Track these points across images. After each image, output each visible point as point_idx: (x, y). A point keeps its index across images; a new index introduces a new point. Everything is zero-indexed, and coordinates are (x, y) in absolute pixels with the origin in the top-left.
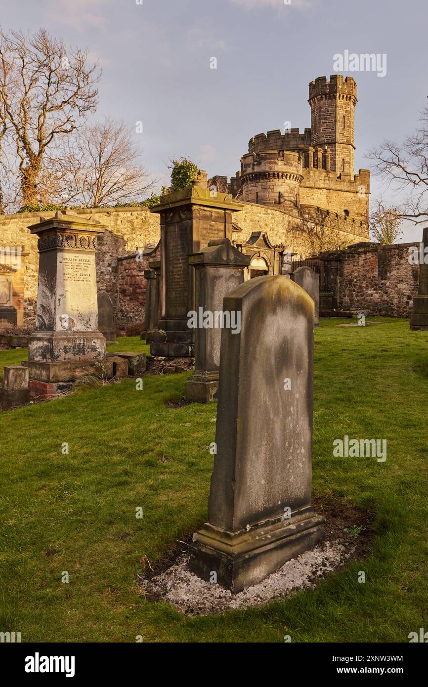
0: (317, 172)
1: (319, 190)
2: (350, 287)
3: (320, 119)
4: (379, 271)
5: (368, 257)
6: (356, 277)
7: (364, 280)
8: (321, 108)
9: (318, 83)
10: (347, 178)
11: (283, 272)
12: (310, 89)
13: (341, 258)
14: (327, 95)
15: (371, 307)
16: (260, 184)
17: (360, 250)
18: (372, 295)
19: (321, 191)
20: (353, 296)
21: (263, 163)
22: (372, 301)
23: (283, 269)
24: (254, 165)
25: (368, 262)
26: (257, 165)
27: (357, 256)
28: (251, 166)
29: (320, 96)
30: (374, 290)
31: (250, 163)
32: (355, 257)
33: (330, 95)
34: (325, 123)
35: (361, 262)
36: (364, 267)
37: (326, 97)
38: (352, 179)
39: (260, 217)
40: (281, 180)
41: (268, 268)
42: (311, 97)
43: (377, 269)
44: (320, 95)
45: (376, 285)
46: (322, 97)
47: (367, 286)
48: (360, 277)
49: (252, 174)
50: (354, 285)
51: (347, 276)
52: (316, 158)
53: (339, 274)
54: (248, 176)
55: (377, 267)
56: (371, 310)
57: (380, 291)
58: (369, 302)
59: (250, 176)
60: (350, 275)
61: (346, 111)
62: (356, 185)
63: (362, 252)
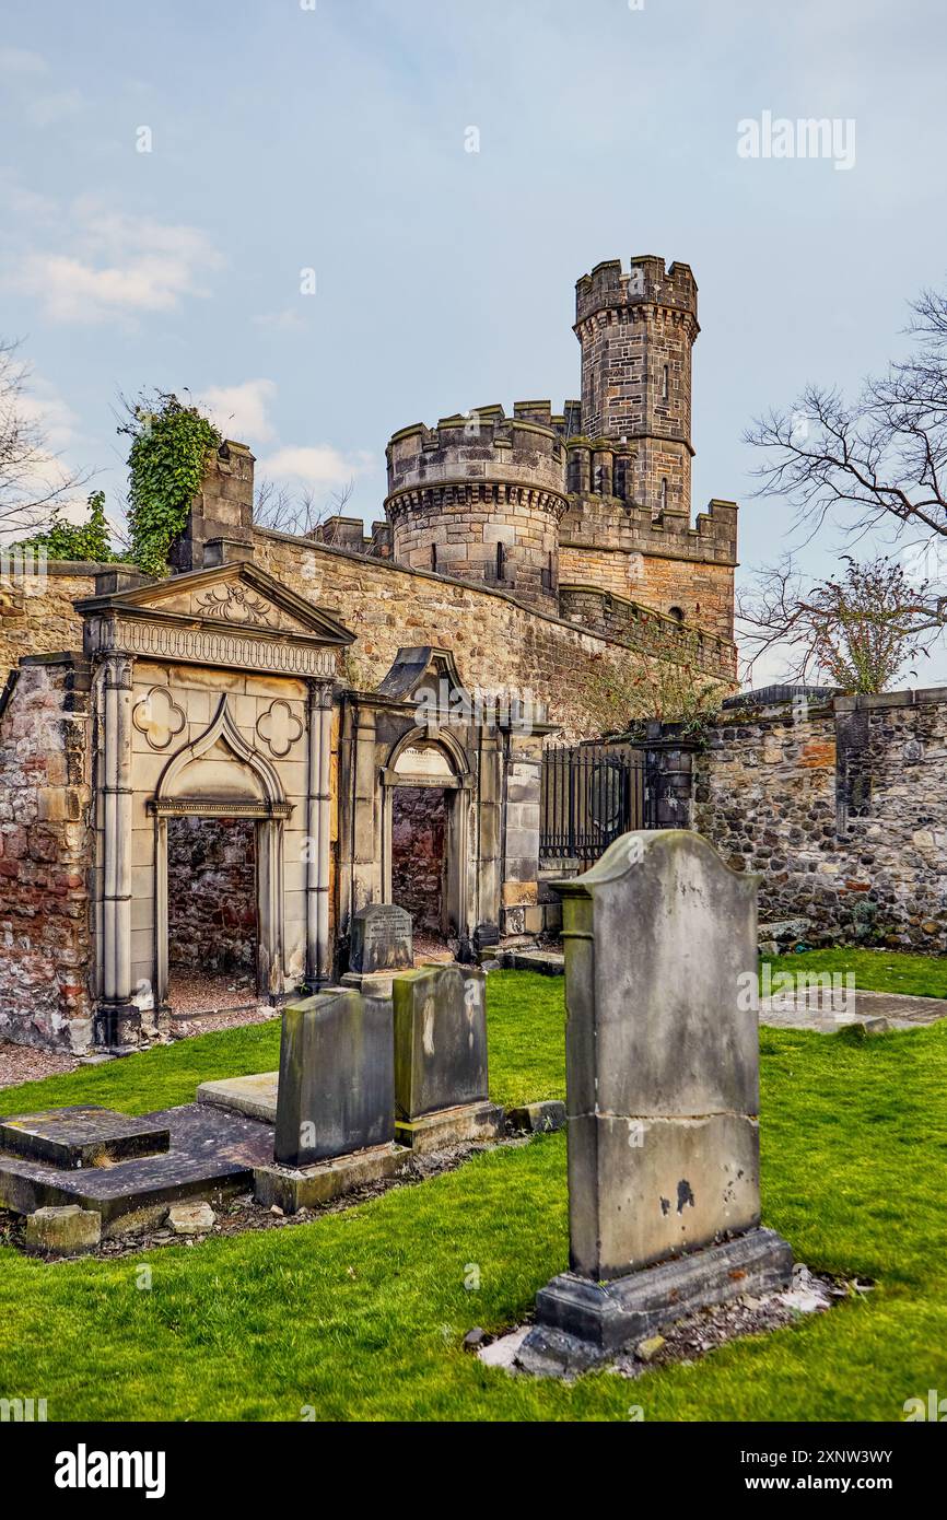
0: (601, 506)
1: (605, 555)
2: (733, 836)
3: (605, 374)
4: (840, 786)
5: (800, 736)
6: (755, 804)
7: (784, 815)
8: (606, 344)
9: (600, 280)
10: (678, 524)
11: (511, 792)
12: (578, 296)
13: (703, 740)
14: (624, 311)
15: (811, 908)
16: (441, 518)
17: (768, 713)
18: (813, 867)
19: (610, 556)
20: (743, 869)
21: (450, 457)
22: (815, 886)
23: (511, 780)
24: (423, 462)
25: (800, 755)
26: (433, 460)
27: (759, 732)
28: (417, 463)
29: (604, 314)
30: (822, 848)
31: (414, 458)
32: (749, 735)
33: (630, 311)
34: (617, 384)
35: (774, 753)
36: (785, 769)
37: (620, 314)
38: (693, 526)
39: (441, 613)
40: (506, 508)
41: (460, 781)
42: (580, 319)
43: (833, 778)
44: (604, 309)
45: (827, 832)
46: (609, 314)
47: (795, 834)
48: (769, 804)
49: (418, 488)
50: (749, 830)
51: (722, 801)
52: (597, 469)
53: (694, 791)
54: (406, 497)
55: (833, 770)
56: (813, 919)
57: (843, 854)
58: (802, 890)
59: (414, 495)
60: (734, 795)
61: (673, 354)
62: (701, 542)
63: (775, 719)
